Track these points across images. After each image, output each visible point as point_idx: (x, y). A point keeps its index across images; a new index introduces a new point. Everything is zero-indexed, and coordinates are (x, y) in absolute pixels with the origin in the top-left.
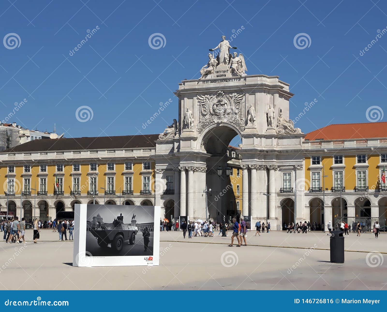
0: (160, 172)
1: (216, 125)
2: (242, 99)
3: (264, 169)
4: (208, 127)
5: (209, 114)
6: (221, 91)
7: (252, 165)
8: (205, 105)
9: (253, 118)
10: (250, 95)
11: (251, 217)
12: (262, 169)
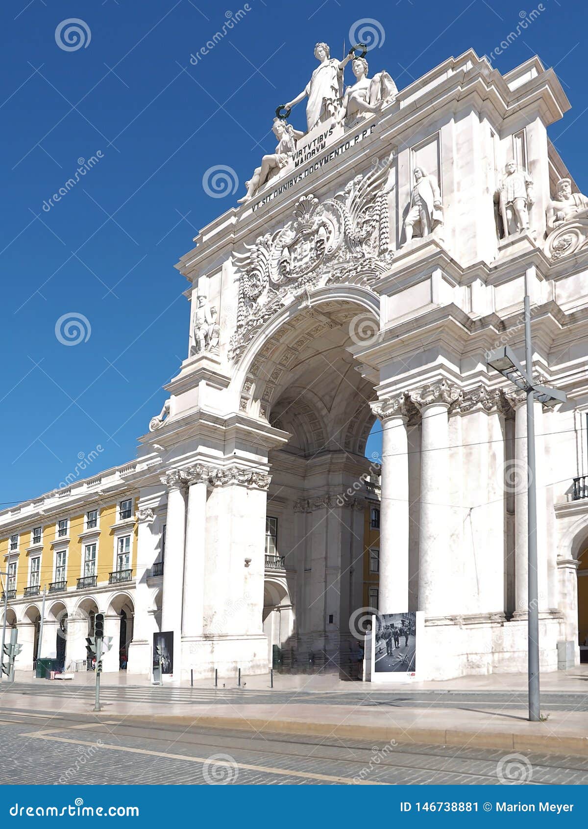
0: (147, 517)
1: (288, 314)
2: (385, 182)
3: (488, 410)
4: (263, 332)
5: (266, 290)
6: (306, 195)
7: (425, 388)
8: (254, 269)
9: (430, 212)
10: (415, 149)
11: (420, 616)
12: (480, 405)
